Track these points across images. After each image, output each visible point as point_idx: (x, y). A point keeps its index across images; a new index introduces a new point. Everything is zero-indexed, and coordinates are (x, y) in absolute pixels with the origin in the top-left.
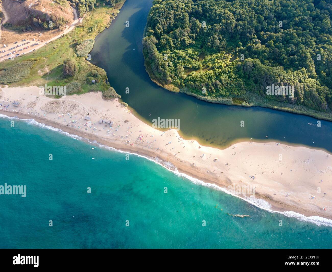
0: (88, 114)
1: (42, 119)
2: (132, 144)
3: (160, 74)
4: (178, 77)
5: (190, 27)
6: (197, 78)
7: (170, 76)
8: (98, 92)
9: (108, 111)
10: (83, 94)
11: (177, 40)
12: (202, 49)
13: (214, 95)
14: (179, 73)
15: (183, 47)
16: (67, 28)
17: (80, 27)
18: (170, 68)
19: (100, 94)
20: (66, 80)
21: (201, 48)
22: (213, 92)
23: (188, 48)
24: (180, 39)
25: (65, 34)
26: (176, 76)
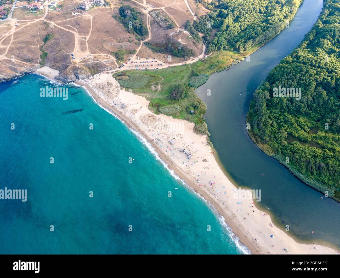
0: (174, 138)
1: (136, 126)
2: (200, 185)
3: (259, 130)
4: (277, 140)
5: (313, 96)
6: (299, 151)
7: (269, 136)
8: (191, 123)
9: (192, 143)
10: (178, 119)
11: (292, 104)
12: (317, 123)
13: (312, 177)
14: (280, 137)
15: (296, 113)
16: (191, 59)
17: (203, 62)
18: (272, 128)
19: (192, 125)
20: (170, 101)
21: (316, 121)
22: (312, 173)
23: (301, 116)
24: (296, 104)
25: (187, 63)
26: (275, 139)
